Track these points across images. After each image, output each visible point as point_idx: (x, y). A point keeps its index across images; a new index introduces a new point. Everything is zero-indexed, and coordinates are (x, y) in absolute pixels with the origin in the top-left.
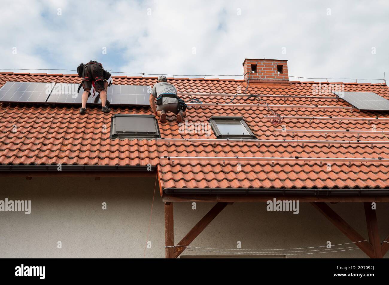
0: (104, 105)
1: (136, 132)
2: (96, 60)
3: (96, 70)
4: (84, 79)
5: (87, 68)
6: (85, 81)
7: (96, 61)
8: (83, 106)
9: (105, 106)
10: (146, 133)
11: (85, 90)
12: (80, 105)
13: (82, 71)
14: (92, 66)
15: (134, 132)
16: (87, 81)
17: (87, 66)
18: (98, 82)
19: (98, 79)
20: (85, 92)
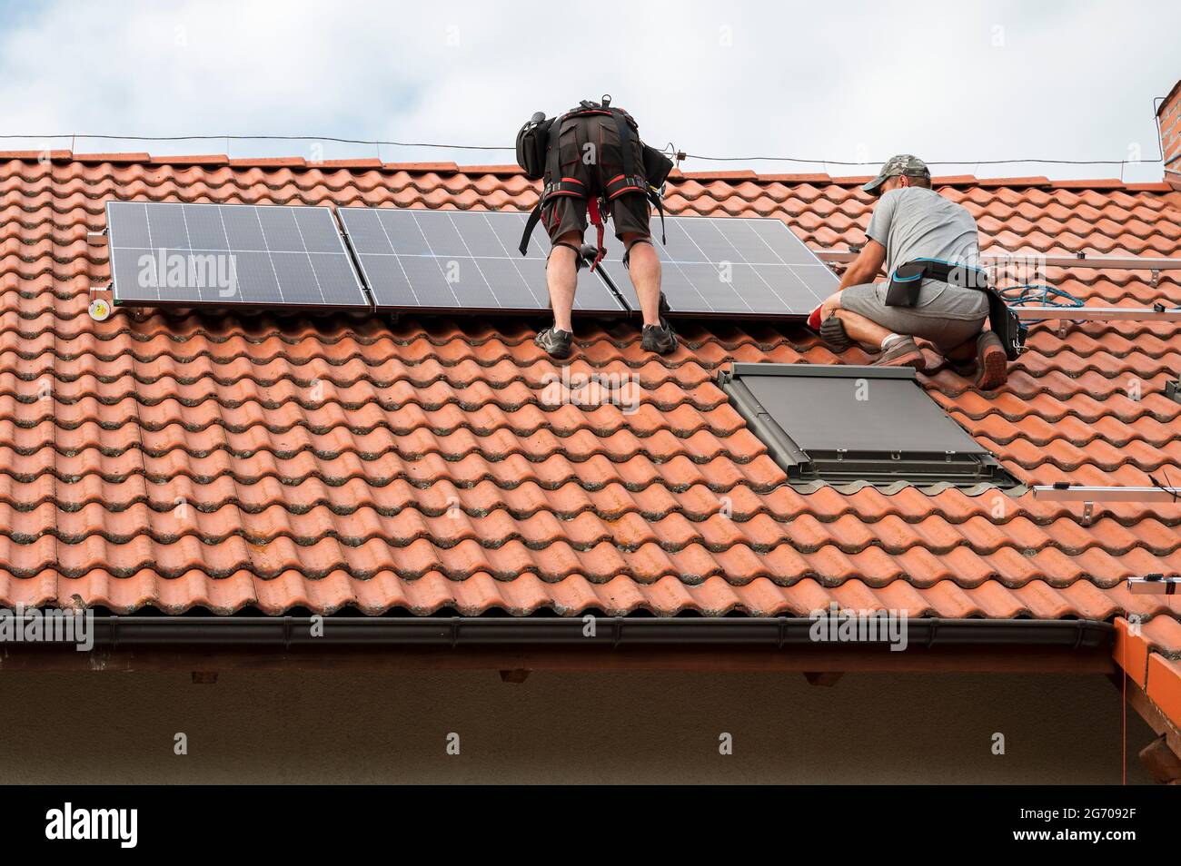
0: (651, 319)
1: (896, 454)
2: (607, 98)
3: (614, 143)
4: (557, 188)
5: (572, 134)
6: (564, 197)
7: (606, 103)
8: (562, 324)
9: (658, 323)
10: (941, 456)
11: (556, 243)
12: (542, 320)
13: (545, 151)
14: (594, 124)
15: (886, 455)
16: (573, 198)
17: (571, 129)
18: (622, 197)
19: (622, 184)
20: (559, 248)
